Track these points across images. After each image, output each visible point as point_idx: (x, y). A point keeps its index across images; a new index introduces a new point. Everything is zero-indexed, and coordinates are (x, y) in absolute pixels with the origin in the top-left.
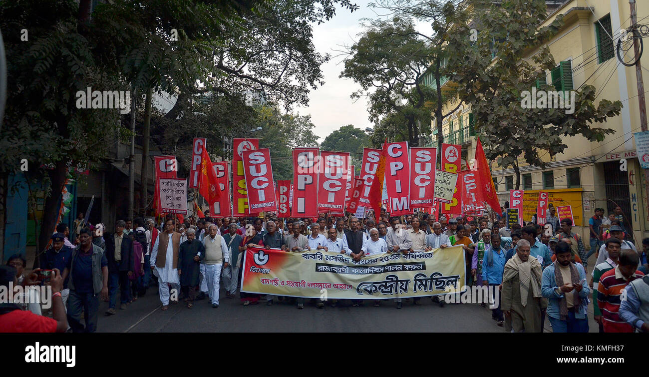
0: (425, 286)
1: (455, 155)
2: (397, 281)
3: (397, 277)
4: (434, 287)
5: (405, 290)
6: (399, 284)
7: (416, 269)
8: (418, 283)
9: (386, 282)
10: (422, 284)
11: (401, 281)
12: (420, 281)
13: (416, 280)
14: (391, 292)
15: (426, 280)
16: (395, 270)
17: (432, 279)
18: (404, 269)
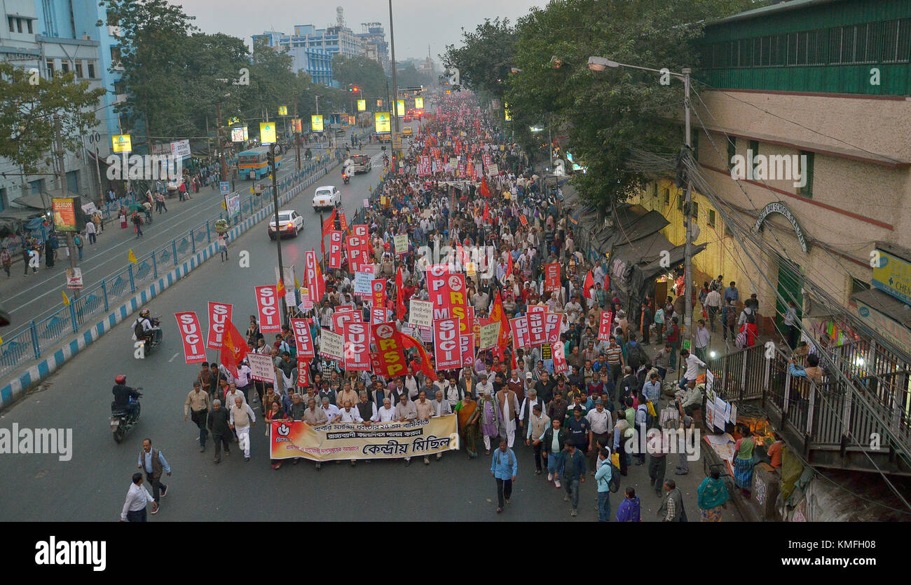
0: (422, 447)
1: (458, 284)
2: (397, 445)
3: (397, 442)
4: (430, 446)
5: (405, 452)
6: (399, 447)
7: (416, 435)
8: (417, 445)
9: (387, 446)
10: (420, 445)
11: (401, 445)
12: (418, 443)
13: (414, 443)
14: (391, 453)
15: (423, 442)
16: (395, 436)
17: (428, 441)
18: (404, 436)
